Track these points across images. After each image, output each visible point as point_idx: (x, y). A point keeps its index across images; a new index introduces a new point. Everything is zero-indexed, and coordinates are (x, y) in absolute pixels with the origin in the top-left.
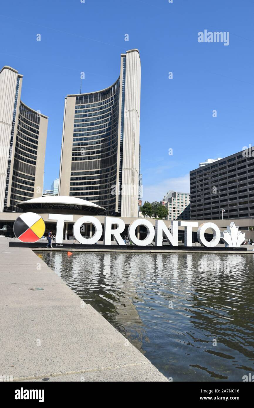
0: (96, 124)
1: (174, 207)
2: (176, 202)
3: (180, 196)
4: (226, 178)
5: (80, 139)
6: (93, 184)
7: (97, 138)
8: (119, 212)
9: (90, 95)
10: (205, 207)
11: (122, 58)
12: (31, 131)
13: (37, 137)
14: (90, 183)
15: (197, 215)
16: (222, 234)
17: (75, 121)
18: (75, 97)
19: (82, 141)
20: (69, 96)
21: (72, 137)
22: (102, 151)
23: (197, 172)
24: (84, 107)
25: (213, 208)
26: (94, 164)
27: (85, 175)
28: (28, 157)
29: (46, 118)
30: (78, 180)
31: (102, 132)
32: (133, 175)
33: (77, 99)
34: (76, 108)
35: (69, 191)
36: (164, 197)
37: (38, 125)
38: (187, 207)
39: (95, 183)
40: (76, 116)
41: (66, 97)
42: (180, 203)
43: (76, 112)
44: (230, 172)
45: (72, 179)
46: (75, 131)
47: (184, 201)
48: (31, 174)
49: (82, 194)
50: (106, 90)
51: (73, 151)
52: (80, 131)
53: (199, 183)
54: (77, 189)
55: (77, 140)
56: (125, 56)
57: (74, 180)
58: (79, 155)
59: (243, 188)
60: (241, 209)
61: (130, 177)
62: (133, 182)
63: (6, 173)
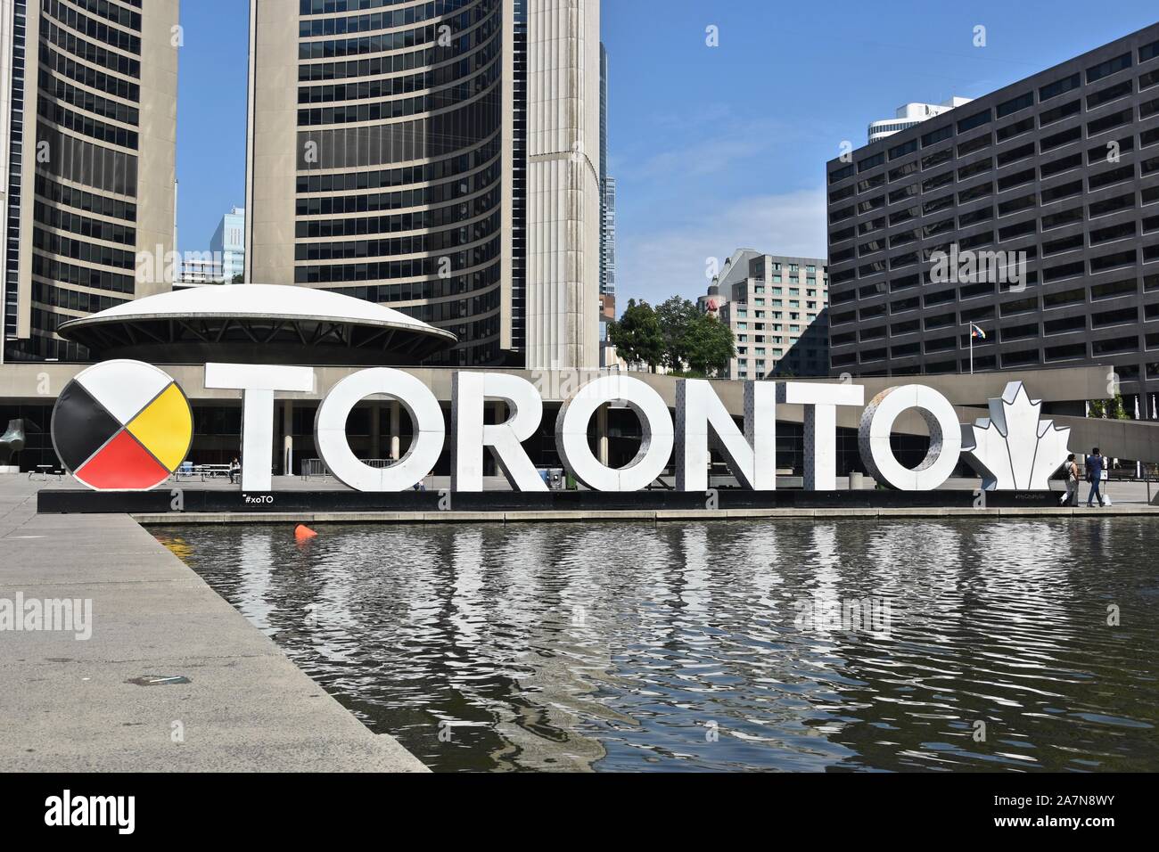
1: (759, 320)
2: (769, 302)
3: (786, 271)
4: (988, 189)
5: (330, 27)
6: (396, 228)
7: (410, 16)
8: (516, 349)
10: (894, 317)
13: (135, 22)
14: (384, 224)
15: (859, 356)
16: (968, 437)
19: (339, 32)
21: (294, 17)
22: (431, 79)
23: (859, 163)
25: (931, 322)
26: (398, 136)
27: (359, 188)
28: (101, 112)
30: (330, 212)
32: (574, 185)
35: (290, 263)
36: (715, 278)
38: (813, 318)
39: (407, 222)
42: (786, 303)
44: (1006, 158)
45: (301, 210)
47: (803, 292)
48: (119, 191)
49: (349, 273)
51: (301, 79)
53: (870, 214)
54: (325, 252)
55: (317, 28)
57: (312, 212)
58: (328, 98)
59: (1067, 230)
60: (1052, 326)
61: (561, 194)
62: (573, 214)
63: (4, 187)
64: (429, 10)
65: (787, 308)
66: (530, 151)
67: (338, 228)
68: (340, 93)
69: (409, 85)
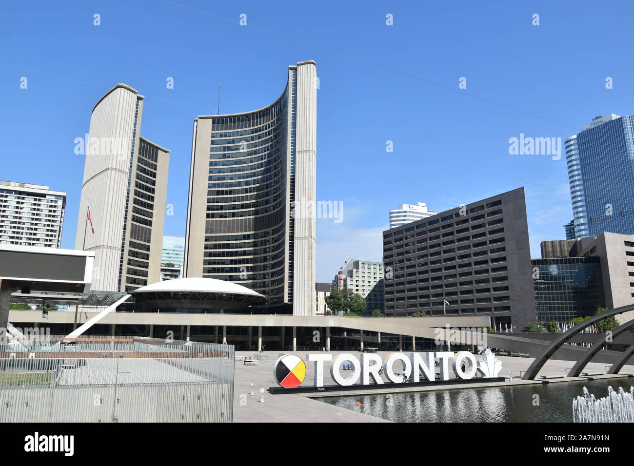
0: (244, 163)
1: (357, 284)
2: (360, 277)
3: (366, 266)
4: (439, 245)
5: (219, 185)
6: (240, 255)
7: (247, 183)
8: (289, 303)
9: (234, 117)
10: (408, 286)
11: (291, 72)
12: (145, 174)
13: (154, 183)
14: (236, 254)
15: (395, 299)
17: (212, 156)
18: (212, 119)
19: (222, 187)
20: (201, 118)
21: (206, 182)
22: (254, 205)
23: (394, 233)
24: (226, 136)
25: (421, 289)
26: (245, 224)
27: (227, 241)
28: (141, 214)
29: (166, 152)
31: (255, 175)
32: (310, 248)
33: (214, 123)
34: (212, 137)
35: (201, 266)
36: (341, 268)
37: (155, 163)
38: (376, 283)
39: (244, 253)
40: (212, 149)
41: (196, 119)
42: (366, 277)
43: (213, 142)
44: (445, 235)
45: (206, 248)
46: (211, 172)
47: (372, 274)
48: (145, 241)
49: (223, 270)
50: (260, 112)
51: (208, 202)
52: (219, 172)
53: (396, 251)
54: (214, 263)
55: (214, 185)
56: (296, 69)
57: (210, 248)
58: (217, 209)
59: (466, 261)
60: (462, 293)
61: (306, 251)
62: (310, 258)
63: (120, 246)
64: (254, 182)
65: (367, 279)
66: (296, 236)
67: (219, 255)
68: (222, 208)
69: (246, 206)
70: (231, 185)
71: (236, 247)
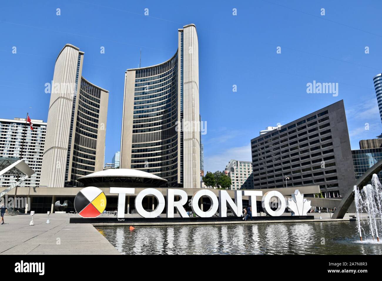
0: (156, 97)
1: (237, 176)
2: (239, 172)
3: (243, 164)
4: (287, 145)
5: (140, 112)
6: (154, 156)
7: (158, 109)
8: (181, 183)
9: (149, 68)
10: (268, 175)
11: (180, 33)
12: (92, 105)
13: (98, 111)
14: (151, 155)
15: (260, 184)
16: (287, 203)
17: (136, 94)
18: (135, 71)
19: (142, 113)
20: (129, 71)
21: (133, 110)
22: (162, 123)
23: (258, 140)
24: (144, 81)
25: (277, 176)
26: (155, 135)
27: (146, 147)
28: (89, 131)
29: (107, 92)
30: (139, 152)
31: (162, 104)
32: (194, 145)
33: (137, 73)
34: (136, 82)
35: (130, 164)
36: (227, 166)
37: (99, 99)
38: (250, 175)
39: (157, 154)
40: (136, 90)
41: (126, 72)
42: (243, 172)
43: (136, 85)
44: (291, 138)
45: (133, 152)
46: (135, 104)
47: (247, 169)
48: (92, 148)
50: (165, 64)
52: (140, 103)
53: (261, 151)
54: (138, 161)
55: (137, 112)
56: (182, 31)
57: (135, 152)
58: (139, 127)
59: (306, 154)
60: (304, 176)
61: (191, 148)
62: (194, 152)
63: (67, 147)
64: (162, 108)
65: (243, 173)
66: (184, 138)
67: (141, 156)
68: (142, 126)
69: (157, 124)
70: (148, 111)
71: (152, 151)
